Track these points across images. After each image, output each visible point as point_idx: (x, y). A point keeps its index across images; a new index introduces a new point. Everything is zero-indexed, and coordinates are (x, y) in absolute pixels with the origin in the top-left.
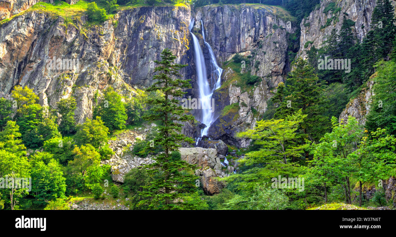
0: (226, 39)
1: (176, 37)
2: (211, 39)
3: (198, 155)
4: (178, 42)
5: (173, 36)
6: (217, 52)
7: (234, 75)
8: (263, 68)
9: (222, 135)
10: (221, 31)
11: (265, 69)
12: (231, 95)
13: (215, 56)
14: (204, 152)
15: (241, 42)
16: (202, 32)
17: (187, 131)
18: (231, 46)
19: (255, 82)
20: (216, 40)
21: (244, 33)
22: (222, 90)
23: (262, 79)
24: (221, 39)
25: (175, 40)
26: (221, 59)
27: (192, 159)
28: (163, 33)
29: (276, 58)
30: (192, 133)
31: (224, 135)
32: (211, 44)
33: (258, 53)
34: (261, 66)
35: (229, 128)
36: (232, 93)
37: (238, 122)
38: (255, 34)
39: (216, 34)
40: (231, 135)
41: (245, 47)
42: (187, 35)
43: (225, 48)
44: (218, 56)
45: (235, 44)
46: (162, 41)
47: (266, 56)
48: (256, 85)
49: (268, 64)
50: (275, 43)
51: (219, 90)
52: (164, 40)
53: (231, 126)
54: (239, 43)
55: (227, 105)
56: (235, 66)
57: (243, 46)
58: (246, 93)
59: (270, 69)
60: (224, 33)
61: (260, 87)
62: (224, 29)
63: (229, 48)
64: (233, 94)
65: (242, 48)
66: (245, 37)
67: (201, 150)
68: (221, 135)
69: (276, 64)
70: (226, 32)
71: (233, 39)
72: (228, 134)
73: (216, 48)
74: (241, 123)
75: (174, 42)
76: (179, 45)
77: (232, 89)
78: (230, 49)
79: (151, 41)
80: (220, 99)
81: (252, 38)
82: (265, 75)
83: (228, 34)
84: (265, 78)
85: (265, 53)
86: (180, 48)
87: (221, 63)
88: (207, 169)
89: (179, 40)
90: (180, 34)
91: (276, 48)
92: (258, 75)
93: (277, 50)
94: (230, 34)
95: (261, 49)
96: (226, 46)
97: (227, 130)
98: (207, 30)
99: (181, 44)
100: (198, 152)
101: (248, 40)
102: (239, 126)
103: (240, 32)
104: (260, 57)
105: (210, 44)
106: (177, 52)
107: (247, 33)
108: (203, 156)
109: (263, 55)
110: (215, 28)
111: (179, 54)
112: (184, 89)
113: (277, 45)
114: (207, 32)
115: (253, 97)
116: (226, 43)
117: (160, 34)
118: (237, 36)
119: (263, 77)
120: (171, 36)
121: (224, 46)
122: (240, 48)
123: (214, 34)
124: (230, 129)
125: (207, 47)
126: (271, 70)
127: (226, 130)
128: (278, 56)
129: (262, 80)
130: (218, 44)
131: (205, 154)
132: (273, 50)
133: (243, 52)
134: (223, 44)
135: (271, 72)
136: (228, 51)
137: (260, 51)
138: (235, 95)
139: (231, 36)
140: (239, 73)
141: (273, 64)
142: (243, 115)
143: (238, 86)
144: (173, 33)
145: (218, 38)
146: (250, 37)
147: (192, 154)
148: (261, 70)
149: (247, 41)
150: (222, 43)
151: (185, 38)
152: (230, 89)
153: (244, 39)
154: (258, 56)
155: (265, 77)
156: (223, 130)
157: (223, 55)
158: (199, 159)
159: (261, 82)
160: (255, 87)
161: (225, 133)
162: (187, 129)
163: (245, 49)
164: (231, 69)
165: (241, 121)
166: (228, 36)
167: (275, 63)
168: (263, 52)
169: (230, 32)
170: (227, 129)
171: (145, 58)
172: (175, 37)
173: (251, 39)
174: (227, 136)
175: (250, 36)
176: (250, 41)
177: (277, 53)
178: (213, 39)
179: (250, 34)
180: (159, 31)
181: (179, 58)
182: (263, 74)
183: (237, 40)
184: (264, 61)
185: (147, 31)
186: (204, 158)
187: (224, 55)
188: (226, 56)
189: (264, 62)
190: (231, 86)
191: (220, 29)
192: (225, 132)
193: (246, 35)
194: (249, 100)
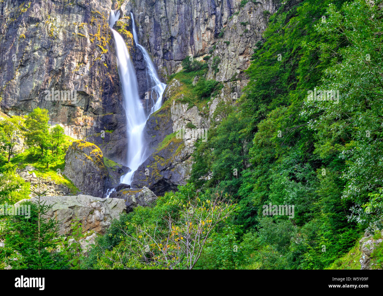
0: (172, 39)
1: (82, 31)
2: (148, 41)
3: (79, 211)
4: (85, 39)
5: (76, 31)
6: (158, 60)
7: (182, 88)
8: (226, 67)
9: (157, 181)
10: (163, 27)
11: (229, 69)
12: (174, 118)
13: (156, 66)
14: (94, 204)
15: (196, 40)
16: (132, 30)
17: (89, 177)
18: (181, 49)
19: (212, 90)
20: (156, 41)
21: (200, 26)
22: (161, 111)
23: (224, 85)
24: (164, 40)
25: (80, 35)
26: (165, 70)
27: (66, 219)
28: (61, 27)
29: (246, 48)
30: (99, 180)
31: (160, 182)
32: (149, 50)
33: (217, 46)
34: (222, 65)
35: (168, 168)
36: (176, 113)
37: (182, 155)
38: (217, 25)
39: (156, 34)
40: (172, 181)
41: (201, 48)
42: (103, 31)
43: (170, 54)
44: (160, 66)
45: (186, 46)
46: (58, 38)
47: (231, 48)
48: (213, 96)
49: (234, 60)
50: (244, 25)
51: (158, 113)
52: (61, 38)
53: (171, 164)
54: (192, 43)
55: (169, 134)
56: (185, 77)
57: (199, 47)
58: (195, 108)
59: (238, 66)
60: (169, 30)
61: (220, 98)
62: (168, 25)
63: (177, 52)
64: (177, 115)
65: (197, 49)
66: (201, 32)
67: (88, 201)
68: (155, 182)
69: (247, 59)
70: (172, 29)
71: (182, 38)
72: (166, 179)
73: (156, 55)
74: (187, 158)
75: (77, 40)
76: (86, 44)
77: (176, 109)
78: (179, 55)
79: (39, 39)
80: (158, 126)
81: (212, 32)
82: (228, 78)
83: (175, 31)
84: (228, 83)
85: (228, 44)
86: (88, 49)
87: (166, 77)
88: (87, 235)
89: (87, 35)
90: (90, 28)
91: (246, 31)
92: (217, 80)
93: (247, 34)
94: (177, 31)
95: (222, 40)
96: (172, 51)
97: (165, 172)
98: (140, 26)
99: (91, 42)
100: (80, 205)
101: (205, 35)
102: (184, 162)
103: (193, 26)
104: (221, 52)
105: (147, 49)
106: (84, 55)
107: (203, 25)
108: (92, 213)
109: (225, 47)
110: (155, 25)
111: (88, 58)
112: (100, 116)
113: (248, 27)
114: (140, 30)
115: (208, 116)
116: (172, 46)
117: (54, 29)
118: (189, 32)
119: (225, 82)
120: (74, 31)
121: (170, 50)
122: (194, 50)
123: (152, 34)
124: (170, 169)
125: (140, 51)
126: (239, 69)
127: (163, 172)
128: (250, 45)
129: (223, 87)
130: (159, 48)
131: (95, 208)
132: (241, 36)
133: (199, 56)
134: (168, 47)
135: (238, 72)
136: (176, 58)
137: (220, 43)
138: (181, 117)
139: (179, 34)
140: (190, 85)
141: (241, 58)
142: (190, 144)
143: (184, 102)
144: (76, 27)
145: (159, 39)
146: (209, 31)
147: (66, 207)
148: (222, 71)
149: (204, 38)
150: (166, 45)
151: (99, 35)
152: (172, 108)
153: (199, 36)
154: (217, 52)
155: (228, 81)
156: (158, 174)
157: (168, 64)
158: (83, 218)
159: (223, 90)
160: (212, 98)
161: (162, 178)
162: (88, 174)
163: (201, 51)
164: (177, 81)
165: (187, 154)
166: (174, 34)
167: (245, 57)
168: (225, 42)
169: (178, 28)
170: (164, 170)
171: (28, 67)
172: (80, 32)
173: (210, 33)
174: (165, 183)
175: (208, 29)
176: (209, 37)
177: (249, 39)
178: (152, 41)
179: (208, 26)
180: (54, 25)
181: (88, 65)
182: (226, 77)
183: (189, 38)
184: (226, 55)
185: (33, 26)
186: (94, 216)
187: (170, 64)
188: (174, 65)
189: (228, 58)
190: (174, 103)
191: (162, 25)
192: (161, 176)
193: (201, 28)
194: (200, 118)
